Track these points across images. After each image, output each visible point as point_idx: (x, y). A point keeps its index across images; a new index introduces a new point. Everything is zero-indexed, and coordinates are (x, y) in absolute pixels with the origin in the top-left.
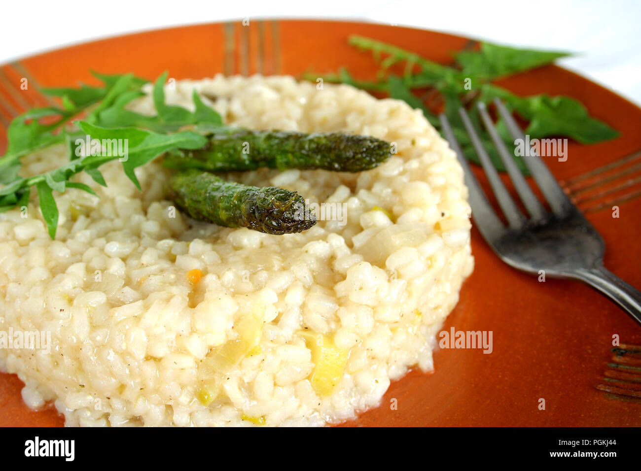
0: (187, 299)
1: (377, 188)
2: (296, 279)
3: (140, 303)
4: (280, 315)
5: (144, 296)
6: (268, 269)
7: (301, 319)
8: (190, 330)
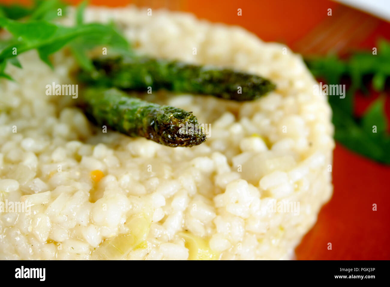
0: (89, 195)
1: (258, 118)
2: (182, 188)
3: (48, 193)
4: (166, 217)
5: (52, 188)
6: (159, 176)
7: (183, 222)
8: (88, 222)
